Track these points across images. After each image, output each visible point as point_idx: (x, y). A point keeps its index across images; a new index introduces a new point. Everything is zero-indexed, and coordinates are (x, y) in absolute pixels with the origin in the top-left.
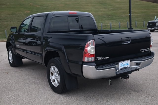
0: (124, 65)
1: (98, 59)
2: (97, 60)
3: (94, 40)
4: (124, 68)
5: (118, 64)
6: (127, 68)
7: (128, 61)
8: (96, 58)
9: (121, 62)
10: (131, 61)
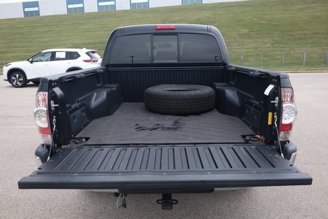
3: (47, 93)
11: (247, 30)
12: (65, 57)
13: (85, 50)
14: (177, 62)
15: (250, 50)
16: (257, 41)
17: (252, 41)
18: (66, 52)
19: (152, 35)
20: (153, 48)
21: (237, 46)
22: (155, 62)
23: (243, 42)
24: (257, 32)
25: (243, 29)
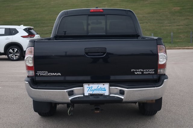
0: (96, 90)
1: (40, 74)
2: (38, 75)
3: (33, 48)
4: (94, 94)
5: (82, 86)
6: (102, 95)
7: (104, 85)
8: (36, 72)
9: (89, 85)
10: (110, 86)
11: (178, 8)
12: (4, 33)
13: (23, 27)
14: (105, 34)
15: (181, 27)
16: (189, 18)
17: (184, 18)
18: (5, 28)
19: (87, 16)
20: (88, 25)
21: (169, 23)
22: (90, 34)
23: (174, 19)
24: (188, 10)
25: (174, 7)
